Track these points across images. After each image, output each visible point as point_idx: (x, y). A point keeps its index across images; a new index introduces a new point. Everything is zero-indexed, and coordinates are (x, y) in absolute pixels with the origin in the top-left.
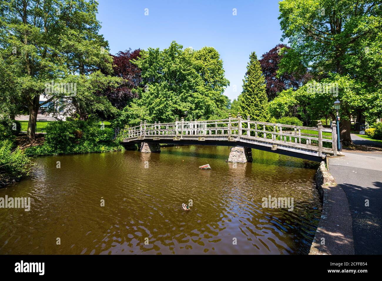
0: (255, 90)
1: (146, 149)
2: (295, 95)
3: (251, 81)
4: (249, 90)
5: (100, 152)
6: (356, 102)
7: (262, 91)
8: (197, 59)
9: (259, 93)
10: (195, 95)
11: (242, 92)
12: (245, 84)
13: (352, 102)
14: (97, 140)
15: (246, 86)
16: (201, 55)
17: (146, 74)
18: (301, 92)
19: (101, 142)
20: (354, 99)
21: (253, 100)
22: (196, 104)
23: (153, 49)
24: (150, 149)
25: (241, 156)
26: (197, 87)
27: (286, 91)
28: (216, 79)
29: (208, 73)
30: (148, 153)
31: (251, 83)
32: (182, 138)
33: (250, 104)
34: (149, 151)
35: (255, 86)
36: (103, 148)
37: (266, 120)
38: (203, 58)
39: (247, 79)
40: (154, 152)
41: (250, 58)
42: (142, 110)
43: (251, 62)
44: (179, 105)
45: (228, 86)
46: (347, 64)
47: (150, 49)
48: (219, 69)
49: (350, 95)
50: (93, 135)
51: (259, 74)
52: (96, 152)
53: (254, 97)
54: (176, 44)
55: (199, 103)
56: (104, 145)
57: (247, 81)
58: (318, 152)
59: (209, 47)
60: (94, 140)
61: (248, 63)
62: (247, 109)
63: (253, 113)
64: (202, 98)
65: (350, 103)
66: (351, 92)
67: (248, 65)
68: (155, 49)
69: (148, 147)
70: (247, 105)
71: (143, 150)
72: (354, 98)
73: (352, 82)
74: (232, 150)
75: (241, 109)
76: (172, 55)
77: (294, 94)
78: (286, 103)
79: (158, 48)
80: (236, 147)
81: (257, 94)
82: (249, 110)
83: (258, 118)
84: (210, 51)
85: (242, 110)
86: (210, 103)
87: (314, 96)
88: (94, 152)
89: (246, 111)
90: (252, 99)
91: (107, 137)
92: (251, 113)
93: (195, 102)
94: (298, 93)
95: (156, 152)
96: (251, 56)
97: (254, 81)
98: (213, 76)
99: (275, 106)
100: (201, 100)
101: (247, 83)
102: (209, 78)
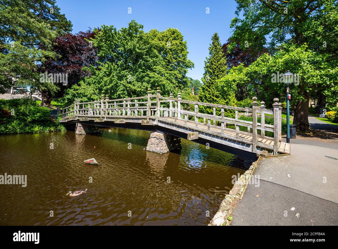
0: (216, 72)
1: (80, 130)
2: (246, 72)
3: (212, 62)
4: (209, 71)
5: (32, 133)
6: (314, 78)
7: (223, 73)
8: (160, 40)
9: (219, 74)
10: (151, 74)
11: (204, 73)
12: (207, 65)
13: (309, 78)
14: (29, 119)
15: (207, 67)
16: (164, 36)
17: (100, 53)
18: (252, 68)
19: (34, 122)
20: (312, 75)
21: (214, 81)
22: (152, 83)
23: (107, 27)
24: (85, 130)
25: (160, 145)
26: (155, 67)
27: (236, 68)
28: (179, 60)
29: (170, 54)
30: (81, 134)
31: (212, 64)
32: (105, 120)
33: (210, 85)
34: (83, 132)
35: (216, 67)
36: (36, 129)
37: (226, 102)
38: (165, 39)
39: (209, 61)
40: (89, 134)
41: (212, 40)
42: (90, 89)
43: (213, 43)
44: (134, 85)
45: (193, 68)
46: (306, 31)
47: (103, 27)
48: (182, 50)
49: (307, 70)
50: (24, 114)
51: (220, 55)
52: (28, 133)
53: (214, 78)
54: (136, 24)
55: (154, 82)
56: (38, 125)
57: (208, 62)
58: (251, 146)
59: (173, 28)
60: (25, 120)
61: (210, 45)
62: (207, 90)
63: (213, 94)
64: (157, 78)
65: (307, 80)
66: (309, 66)
67: (211, 47)
68: (109, 26)
69: (82, 128)
70: (207, 86)
71: (77, 132)
72: (313, 73)
73: (310, 53)
74: (151, 136)
75: (201, 91)
76: (130, 35)
77: (245, 70)
78: (234, 81)
79: (112, 25)
80: (156, 133)
81: (217, 75)
82: (209, 91)
83: (217, 99)
84: (174, 33)
85: (203, 91)
86: (164, 83)
87: (265, 71)
88: (25, 133)
89: (206, 92)
90: (212, 80)
91: (40, 117)
92: (211, 94)
93: (151, 82)
94: (249, 69)
95: (92, 134)
96: (213, 37)
97: (215, 62)
98: (176, 57)
99: (223, 84)
100: (157, 80)
101: (208, 64)
102: (171, 59)
